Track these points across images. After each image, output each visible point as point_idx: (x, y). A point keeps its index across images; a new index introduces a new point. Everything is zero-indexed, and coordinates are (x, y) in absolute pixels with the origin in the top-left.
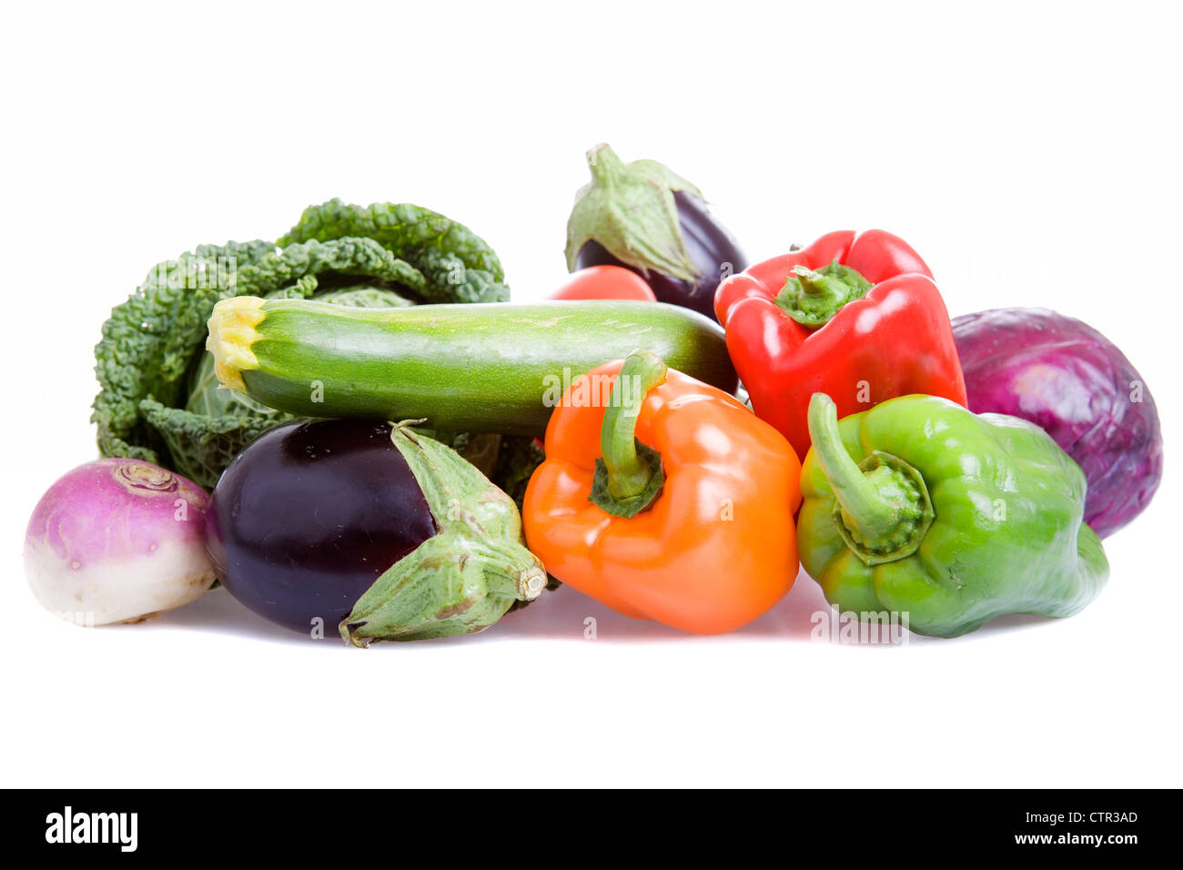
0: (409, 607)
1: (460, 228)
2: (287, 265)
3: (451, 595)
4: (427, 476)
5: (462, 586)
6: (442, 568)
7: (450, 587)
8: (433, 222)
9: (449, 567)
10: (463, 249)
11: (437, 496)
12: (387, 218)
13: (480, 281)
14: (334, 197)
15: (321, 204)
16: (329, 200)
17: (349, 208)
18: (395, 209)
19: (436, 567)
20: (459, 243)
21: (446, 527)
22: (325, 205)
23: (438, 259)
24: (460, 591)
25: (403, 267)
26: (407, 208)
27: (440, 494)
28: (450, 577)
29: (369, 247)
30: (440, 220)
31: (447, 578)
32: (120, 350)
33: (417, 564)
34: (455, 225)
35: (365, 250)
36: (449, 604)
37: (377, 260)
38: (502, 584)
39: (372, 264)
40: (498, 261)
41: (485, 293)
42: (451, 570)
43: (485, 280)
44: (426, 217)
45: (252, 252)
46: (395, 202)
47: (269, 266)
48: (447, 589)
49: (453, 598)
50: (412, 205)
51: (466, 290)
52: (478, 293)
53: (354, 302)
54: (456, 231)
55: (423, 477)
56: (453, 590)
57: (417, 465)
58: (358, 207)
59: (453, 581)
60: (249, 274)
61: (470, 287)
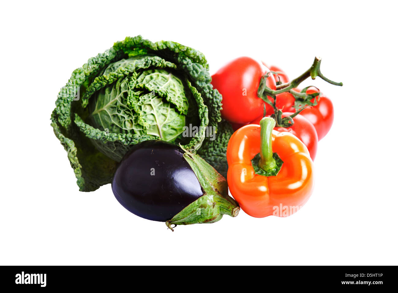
0: (193, 218)
1: (191, 49)
2: (128, 71)
3: (209, 216)
4: (199, 172)
5: (213, 213)
6: (207, 208)
7: (209, 213)
8: (180, 48)
9: (209, 207)
10: (192, 56)
11: (203, 180)
12: (163, 47)
13: (198, 69)
14: (139, 35)
15: (134, 37)
16: (136, 36)
17: (146, 41)
18: (165, 43)
19: (205, 208)
20: (191, 54)
21: (207, 193)
22: (135, 37)
23: (182, 60)
24: (212, 214)
25: (168, 63)
26: (170, 43)
27: (204, 180)
28: (209, 211)
29: (156, 60)
30: (183, 47)
31: (208, 211)
32: (65, 103)
33: (198, 205)
34: (189, 48)
35: (155, 61)
36: (208, 218)
37: (159, 64)
38: (226, 212)
39: (158, 65)
40: (204, 57)
41: (200, 74)
42: (210, 208)
43: (200, 68)
44: (177, 46)
45: (107, 57)
46: (165, 40)
47: (121, 73)
48: (208, 214)
49: (210, 217)
50: (172, 42)
51: (193, 72)
52: (198, 74)
53: (152, 83)
54: (190, 50)
55: (197, 173)
56: (210, 214)
57: (194, 167)
58: (151, 42)
59: (210, 212)
60: (114, 75)
61: (194, 72)
